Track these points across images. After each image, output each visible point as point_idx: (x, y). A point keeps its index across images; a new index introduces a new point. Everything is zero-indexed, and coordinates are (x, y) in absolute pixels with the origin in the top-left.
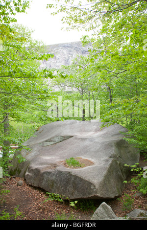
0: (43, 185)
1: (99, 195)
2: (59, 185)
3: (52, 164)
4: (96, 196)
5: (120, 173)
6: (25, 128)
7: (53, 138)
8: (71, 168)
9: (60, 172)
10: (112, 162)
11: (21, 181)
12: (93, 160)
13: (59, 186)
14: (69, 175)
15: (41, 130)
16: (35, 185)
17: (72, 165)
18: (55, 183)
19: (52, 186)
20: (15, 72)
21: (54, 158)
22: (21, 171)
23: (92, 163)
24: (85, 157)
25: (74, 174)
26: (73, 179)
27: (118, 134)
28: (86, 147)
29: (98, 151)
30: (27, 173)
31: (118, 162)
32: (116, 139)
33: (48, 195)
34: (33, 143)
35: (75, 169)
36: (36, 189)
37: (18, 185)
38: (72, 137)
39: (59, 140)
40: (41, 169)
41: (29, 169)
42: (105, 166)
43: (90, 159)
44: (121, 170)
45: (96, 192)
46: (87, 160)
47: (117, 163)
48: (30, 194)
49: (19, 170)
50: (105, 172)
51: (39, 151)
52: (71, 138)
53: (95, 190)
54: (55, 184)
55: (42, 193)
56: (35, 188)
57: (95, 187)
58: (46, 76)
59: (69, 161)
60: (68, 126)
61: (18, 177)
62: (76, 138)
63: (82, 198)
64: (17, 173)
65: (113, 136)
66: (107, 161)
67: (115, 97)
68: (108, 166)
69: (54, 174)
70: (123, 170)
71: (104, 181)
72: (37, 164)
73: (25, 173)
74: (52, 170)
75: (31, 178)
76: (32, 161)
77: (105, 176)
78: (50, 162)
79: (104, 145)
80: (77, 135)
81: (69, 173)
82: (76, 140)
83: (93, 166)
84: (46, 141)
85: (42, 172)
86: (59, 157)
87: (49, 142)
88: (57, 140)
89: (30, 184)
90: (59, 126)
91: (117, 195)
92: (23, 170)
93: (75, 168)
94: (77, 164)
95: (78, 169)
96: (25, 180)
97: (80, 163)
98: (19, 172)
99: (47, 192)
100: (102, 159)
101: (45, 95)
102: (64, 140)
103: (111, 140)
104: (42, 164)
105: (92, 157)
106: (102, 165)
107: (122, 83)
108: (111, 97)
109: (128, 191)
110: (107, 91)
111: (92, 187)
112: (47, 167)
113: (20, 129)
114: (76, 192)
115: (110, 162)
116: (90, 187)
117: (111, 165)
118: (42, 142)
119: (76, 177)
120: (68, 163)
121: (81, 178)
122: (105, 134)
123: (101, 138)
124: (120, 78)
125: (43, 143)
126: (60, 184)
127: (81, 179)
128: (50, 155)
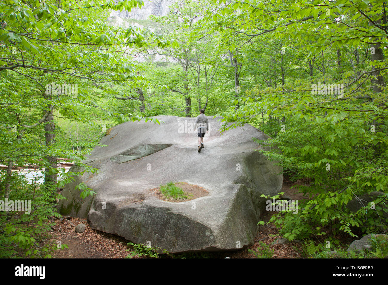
0: (122, 230)
1: (219, 245)
2: (149, 230)
3: (135, 195)
4: (214, 247)
5: (251, 208)
6: (82, 129)
7: (136, 148)
8: (170, 200)
9: (151, 209)
10: (240, 190)
11: (82, 225)
12: (206, 187)
13: (151, 232)
14: (167, 214)
15: (113, 134)
16: (108, 231)
17: (171, 196)
18: (144, 226)
19: (138, 232)
20: (70, 34)
21: (138, 183)
22: (80, 207)
23: (205, 193)
24: (193, 181)
25: (175, 212)
26: (174, 220)
27: (249, 142)
28: (195, 164)
29: (214, 171)
30: (92, 211)
31: (249, 190)
32: (246, 151)
33: (132, 247)
34: (100, 157)
35: (177, 203)
36: (109, 238)
37: (77, 231)
38: (169, 146)
39: (147, 152)
40: (117, 204)
41: (95, 203)
42: (228, 197)
43: (202, 185)
44: (254, 203)
45: (214, 242)
46: (196, 187)
47: (246, 191)
48: (100, 246)
49: (76, 206)
50: (228, 208)
51: (112, 172)
52: (168, 149)
53: (212, 238)
54: (143, 229)
55: (120, 244)
56: (108, 235)
57: (211, 232)
58: (129, 43)
59: (165, 189)
60: (162, 126)
61: (77, 217)
62: (176, 149)
63: (190, 251)
64: (73, 211)
65: (240, 144)
66: (231, 188)
67: (244, 77)
68: (232, 197)
69: (141, 212)
70: (257, 202)
71: (227, 222)
72: (109, 195)
73: (88, 210)
74: (137, 206)
75: (99, 218)
76: (99, 189)
77: (228, 215)
78: (134, 191)
79: (225, 161)
80: (178, 142)
81: (168, 209)
82: (176, 153)
83: (207, 197)
84: (124, 154)
85: (119, 208)
86: (147, 182)
87: (129, 155)
88: (142, 151)
89: (98, 229)
90: (146, 127)
91: (247, 244)
92: (84, 206)
93: (176, 200)
94: (180, 194)
95: (183, 203)
96: (89, 222)
97: (185, 192)
98: (78, 208)
99: (129, 241)
100: (223, 185)
101: (126, 76)
102: (156, 151)
103: (238, 152)
104: (118, 194)
105: (205, 181)
106: (223, 195)
107: (258, 52)
108: (238, 76)
109: (264, 236)
110: (230, 65)
111: (208, 234)
112: (128, 200)
113: (73, 131)
114: (180, 242)
115: (236, 191)
116: (204, 232)
117: (238, 196)
118: (116, 156)
119: (179, 217)
120: (165, 192)
121: (188, 219)
122: (226, 142)
123: (220, 149)
124: (256, 44)
125: (118, 156)
126: (153, 229)
127: (188, 221)
128: (132, 178)
